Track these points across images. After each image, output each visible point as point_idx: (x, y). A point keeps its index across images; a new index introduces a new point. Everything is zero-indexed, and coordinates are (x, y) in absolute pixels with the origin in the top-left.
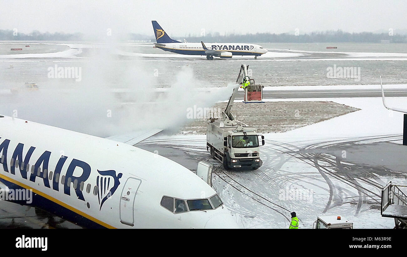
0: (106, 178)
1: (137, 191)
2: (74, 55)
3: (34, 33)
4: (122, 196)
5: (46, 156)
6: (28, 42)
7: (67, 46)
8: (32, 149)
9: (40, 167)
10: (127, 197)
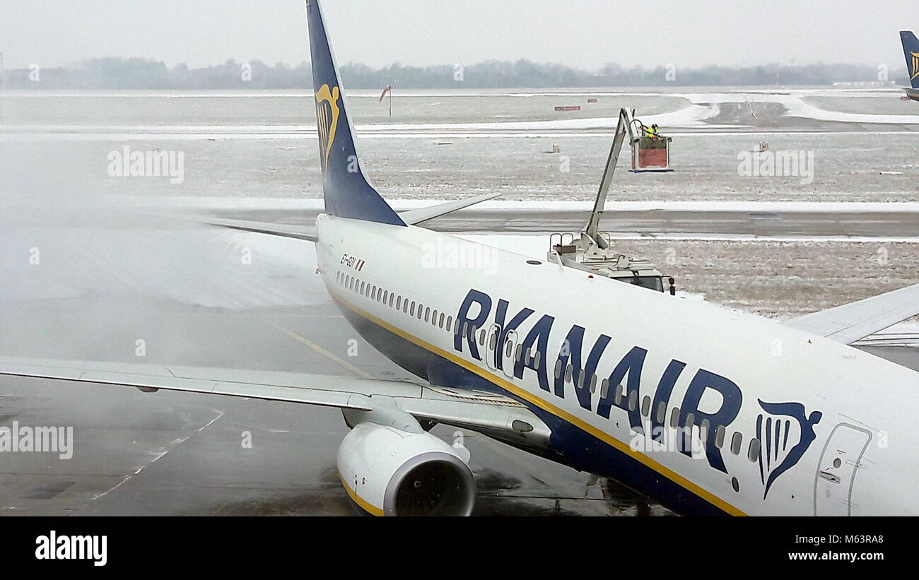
0: (779, 422)
1: (860, 457)
2: (700, 120)
3: (608, 70)
4: (821, 469)
5: (635, 359)
6: (593, 92)
7: (683, 98)
8: (603, 341)
9: (621, 384)
10: (834, 471)
